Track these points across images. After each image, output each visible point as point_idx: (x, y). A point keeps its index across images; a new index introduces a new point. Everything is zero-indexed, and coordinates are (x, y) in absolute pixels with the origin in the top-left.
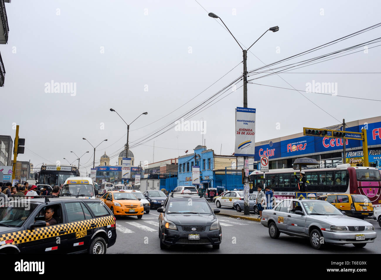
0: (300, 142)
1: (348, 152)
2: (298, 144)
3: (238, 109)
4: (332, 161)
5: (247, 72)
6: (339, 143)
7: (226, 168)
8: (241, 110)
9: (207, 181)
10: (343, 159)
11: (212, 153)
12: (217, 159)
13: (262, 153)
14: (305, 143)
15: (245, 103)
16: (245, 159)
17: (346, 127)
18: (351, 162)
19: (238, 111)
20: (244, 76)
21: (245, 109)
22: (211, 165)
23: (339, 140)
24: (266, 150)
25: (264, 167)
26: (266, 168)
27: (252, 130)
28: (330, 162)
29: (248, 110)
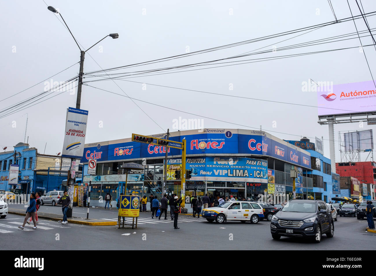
0: (127, 147)
1: (169, 159)
2: (125, 149)
3: (70, 109)
4: (155, 167)
5: (83, 74)
6: (162, 150)
7: (49, 168)
8: (73, 110)
9: (26, 182)
10: (164, 165)
11: (35, 151)
12: (40, 159)
13: (89, 155)
14: (132, 148)
15: (78, 104)
16: (72, 160)
17: (170, 136)
18: (171, 168)
19: (69, 111)
20: (79, 77)
21: (77, 110)
22: (33, 164)
23: (162, 147)
24: (93, 153)
25: (91, 170)
26: (94, 170)
27: (82, 131)
28: (153, 167)
29: (80, 111)
